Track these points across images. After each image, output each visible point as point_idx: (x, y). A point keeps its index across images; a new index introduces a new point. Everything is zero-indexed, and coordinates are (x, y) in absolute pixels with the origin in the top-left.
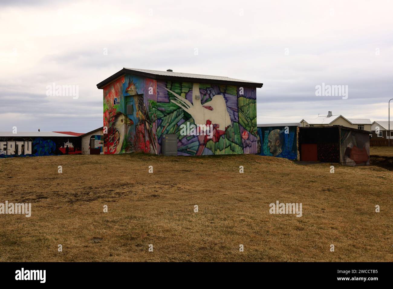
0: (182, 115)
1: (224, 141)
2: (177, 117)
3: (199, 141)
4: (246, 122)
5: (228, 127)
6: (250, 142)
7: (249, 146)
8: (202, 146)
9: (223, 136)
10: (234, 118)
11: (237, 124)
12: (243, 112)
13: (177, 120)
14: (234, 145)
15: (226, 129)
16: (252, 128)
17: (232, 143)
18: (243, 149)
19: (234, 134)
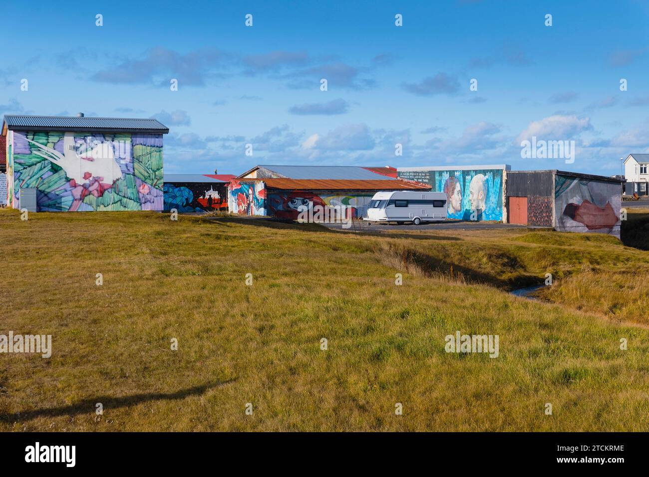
0: (49, 167)
1: (109, 196)
2: (41, 169)
3: (72, 195)
4: (146, 174)
5: (118, 180)
6: (153, 197)
7: (150, 202)
8: (78, 202)
9: (110, 190)
10: (126, 170)
11: (132, 176)
12: (142, 162)
13: (41, 172)
14: (126, 201)
15: (114, 182)
16: (156, 181)
17: (123, 198)
18: (141, 205)
19: (126, 188)
